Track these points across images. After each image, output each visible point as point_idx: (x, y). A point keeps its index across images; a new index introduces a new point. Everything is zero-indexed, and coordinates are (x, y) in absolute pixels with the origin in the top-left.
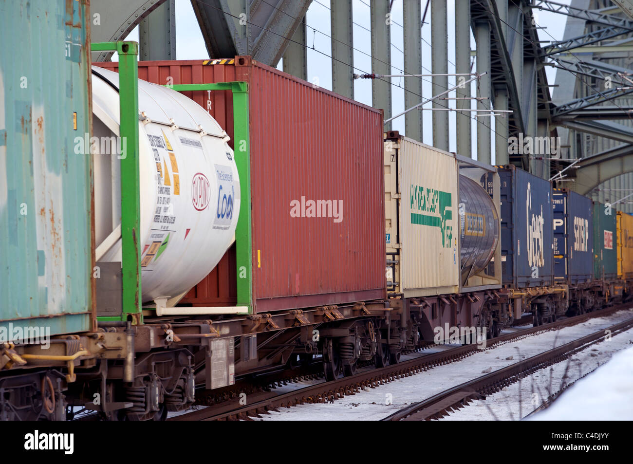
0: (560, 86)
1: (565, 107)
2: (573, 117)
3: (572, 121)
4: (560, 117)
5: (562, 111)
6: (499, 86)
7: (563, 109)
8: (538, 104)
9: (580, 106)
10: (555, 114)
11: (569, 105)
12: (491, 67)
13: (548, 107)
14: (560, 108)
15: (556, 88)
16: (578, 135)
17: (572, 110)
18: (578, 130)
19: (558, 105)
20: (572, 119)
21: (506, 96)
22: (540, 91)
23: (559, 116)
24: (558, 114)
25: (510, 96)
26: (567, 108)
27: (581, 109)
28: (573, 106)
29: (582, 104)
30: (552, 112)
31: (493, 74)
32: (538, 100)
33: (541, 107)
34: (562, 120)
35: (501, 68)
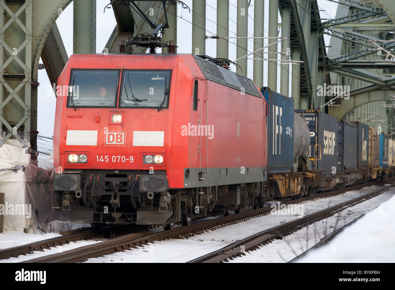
0: (332, 47)
1: (335, 60)
2: (340, 66)
3: (339, 69)
4: (332, 66)
5: (333, 62)
6: (295, 46)
7: (334, 61)
8: (319, 58)
9: (345, 59)
10: (329, 64)
11: (338, 59)
12: (291, 34)
13: (324, 60)
14: (332, 60)
15: (330, 48)
16: (343, 78)
17: (339, 62)
18: (343, 75)
19: (331, 58)
20: (339, 67)
21: (299, 52)
22: (320, 49)
24: (330, 64)
25: (301, 52)
26: (337, 61)
27: (345, 62)
28: (340, 60)
29: (345, 58)
30: (327, 63)
31: (292, 38)
32: (319, 55)
33: (320, 59)
34: (333, 68)
35: (296, 35)
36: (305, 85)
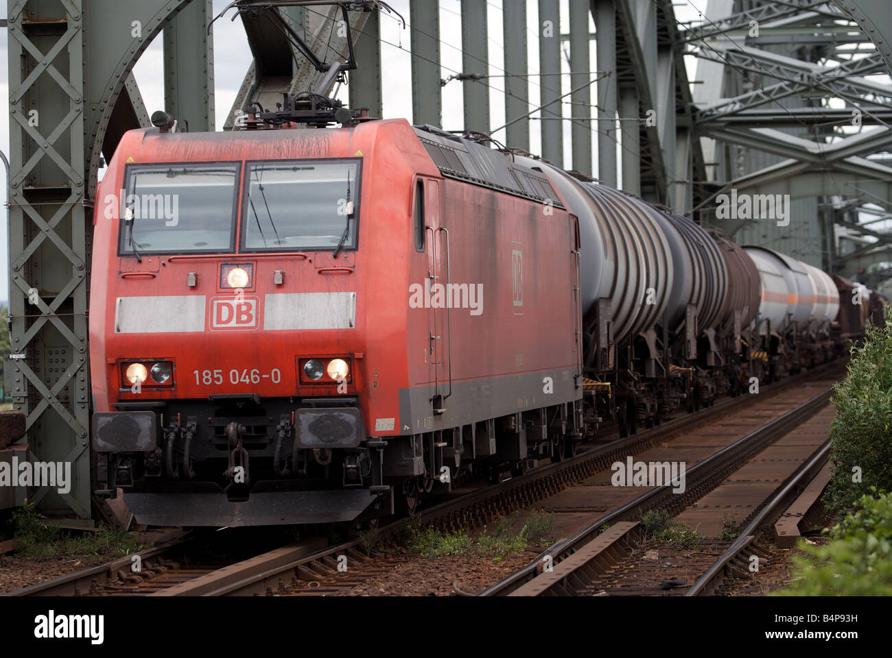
0: (705, 82)
1: (711, 110)
2: (722, 124)
3: (721, 131)
4: (705, 125)
5: (707, 116)
6: (626, 84)
7: (709, 113)
8: (677, 107)
9: (732, 108)
10: (699, 120)
11: (717, 108)
12: (617, 59)
13: (688, 110)
14: (704, 112)
15: (698, 85)
16: (727, 148)
17: (721, 114)
18: (727, 142)
19: (702, 108)
20: (721, 127)
21: (636, 97)
22: (678, 89)
23: (704, 122)
24: (703, 120)
25: (641, 95)
26: (715, 112)
27: (734, 114)
28: (722, 110)
29: (734, 106)
30: (694, 118)
31: (619, 67)
32: (677, 102)
33: (680, 111)
34: (708, 129)
35: (628, 60)
36: (648, 168)
